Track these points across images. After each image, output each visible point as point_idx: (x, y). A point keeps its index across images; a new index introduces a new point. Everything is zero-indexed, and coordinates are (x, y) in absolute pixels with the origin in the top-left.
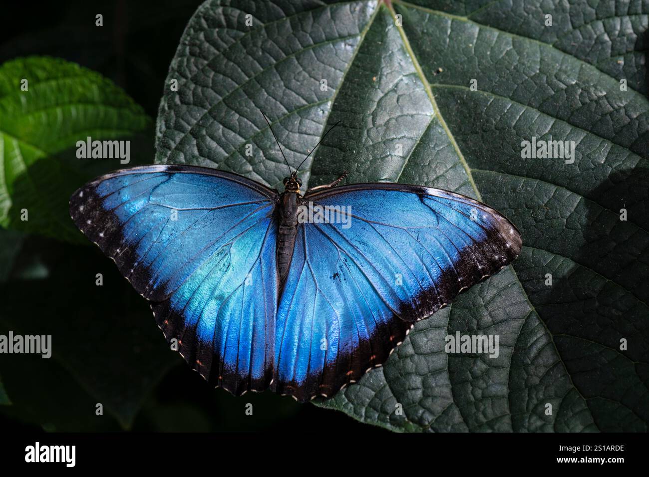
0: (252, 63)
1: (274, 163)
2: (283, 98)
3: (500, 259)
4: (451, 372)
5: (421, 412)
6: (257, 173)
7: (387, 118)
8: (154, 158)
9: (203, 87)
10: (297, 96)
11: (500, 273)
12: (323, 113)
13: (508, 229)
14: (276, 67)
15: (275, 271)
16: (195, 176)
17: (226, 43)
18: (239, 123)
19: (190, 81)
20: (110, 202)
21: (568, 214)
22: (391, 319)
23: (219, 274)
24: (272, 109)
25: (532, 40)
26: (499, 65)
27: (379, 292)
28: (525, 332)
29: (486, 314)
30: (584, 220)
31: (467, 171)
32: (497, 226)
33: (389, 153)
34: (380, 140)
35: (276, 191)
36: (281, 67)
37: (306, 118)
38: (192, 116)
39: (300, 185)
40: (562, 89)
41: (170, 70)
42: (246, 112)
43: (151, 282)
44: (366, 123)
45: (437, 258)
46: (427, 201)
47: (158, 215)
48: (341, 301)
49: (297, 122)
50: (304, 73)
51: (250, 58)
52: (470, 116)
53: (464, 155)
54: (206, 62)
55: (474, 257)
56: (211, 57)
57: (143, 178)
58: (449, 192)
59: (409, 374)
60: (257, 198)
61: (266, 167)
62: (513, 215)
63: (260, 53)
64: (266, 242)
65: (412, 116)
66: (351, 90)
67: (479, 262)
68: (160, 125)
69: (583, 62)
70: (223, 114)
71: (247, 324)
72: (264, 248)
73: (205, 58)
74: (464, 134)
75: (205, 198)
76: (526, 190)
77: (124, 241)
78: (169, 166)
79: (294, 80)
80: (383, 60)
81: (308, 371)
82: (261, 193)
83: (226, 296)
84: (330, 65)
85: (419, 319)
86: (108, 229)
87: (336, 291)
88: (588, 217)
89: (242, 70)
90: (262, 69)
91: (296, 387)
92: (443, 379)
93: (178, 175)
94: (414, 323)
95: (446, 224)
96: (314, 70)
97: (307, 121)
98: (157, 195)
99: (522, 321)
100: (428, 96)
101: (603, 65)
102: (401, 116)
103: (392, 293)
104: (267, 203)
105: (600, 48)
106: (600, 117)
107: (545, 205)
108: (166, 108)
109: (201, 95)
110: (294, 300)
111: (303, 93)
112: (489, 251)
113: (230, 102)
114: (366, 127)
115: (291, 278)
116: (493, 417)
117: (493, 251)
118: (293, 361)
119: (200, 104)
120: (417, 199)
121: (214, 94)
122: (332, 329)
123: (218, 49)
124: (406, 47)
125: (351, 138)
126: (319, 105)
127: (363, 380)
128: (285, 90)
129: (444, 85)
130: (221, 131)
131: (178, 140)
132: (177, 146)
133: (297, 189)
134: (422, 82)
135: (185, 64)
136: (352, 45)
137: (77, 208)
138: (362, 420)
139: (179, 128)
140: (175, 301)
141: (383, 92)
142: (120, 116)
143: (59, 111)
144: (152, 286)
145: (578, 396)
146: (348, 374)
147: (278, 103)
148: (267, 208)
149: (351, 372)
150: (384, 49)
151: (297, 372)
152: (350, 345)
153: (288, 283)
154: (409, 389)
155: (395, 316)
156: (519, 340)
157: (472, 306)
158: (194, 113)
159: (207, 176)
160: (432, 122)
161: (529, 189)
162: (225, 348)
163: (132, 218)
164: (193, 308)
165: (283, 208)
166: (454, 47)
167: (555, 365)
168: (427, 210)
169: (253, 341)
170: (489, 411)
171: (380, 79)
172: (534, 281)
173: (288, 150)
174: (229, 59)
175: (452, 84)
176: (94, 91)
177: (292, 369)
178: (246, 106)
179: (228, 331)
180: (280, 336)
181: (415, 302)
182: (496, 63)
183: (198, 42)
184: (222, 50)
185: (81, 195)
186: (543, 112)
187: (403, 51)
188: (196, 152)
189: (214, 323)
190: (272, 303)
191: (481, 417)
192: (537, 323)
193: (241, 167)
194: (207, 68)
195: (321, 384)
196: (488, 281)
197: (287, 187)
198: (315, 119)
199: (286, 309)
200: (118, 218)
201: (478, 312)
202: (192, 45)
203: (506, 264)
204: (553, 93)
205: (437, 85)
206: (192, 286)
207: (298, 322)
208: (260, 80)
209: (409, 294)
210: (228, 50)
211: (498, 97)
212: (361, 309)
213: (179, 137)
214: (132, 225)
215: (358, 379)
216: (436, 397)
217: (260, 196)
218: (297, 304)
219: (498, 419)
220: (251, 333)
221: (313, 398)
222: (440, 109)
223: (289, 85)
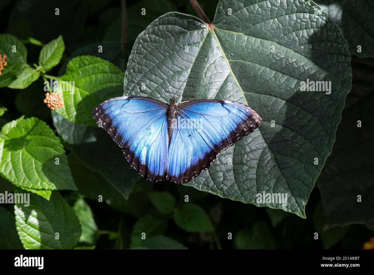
0: (160, 56)
1: (168, 94)
2: (171, 68)
3: (253, 127)
4: (234, 170)
5: (222, 185)
6: (162, 98)
7: (211, 74)
8: (123, 94)
9: (141, 65)
10: (177, 67)
11: (254, 132)
12: (187, 73)
13: (256, 115)
14: (169, 56)
15: (167, 135)
16: (138, 100)
17: (150, 48)
18: (155, 79)
19: (136, 64)
20: (107, 111)
21: (280, 108)
22: (211, 151)
23: (147, 137)
24: (167, 73)
25: (268, 41)
26: (254, 51)
27: (206, 141)
28: (263, 154)
29: (248, 147)
30: (285, 110)
31: (242, 94)
32: (252, 114)
33: (211, 88)
34: (208, 83)
35: (167, 104)
36: (171, 57)
37: (181, 76)
38: (137, 77)
39: (176, 102)
40: (278, 60)
41: (129, 60)
42: (158, 74)
43: (122, 141)
44: (202, 76)
45: (228, 127)
46: (225, 106)
47: (125, 115)
48: (192, 145)
49: (177, 78)
50: (180, 58)
51: (159, 53)
52: (243, 72)
53: (241, 87)
54: (142, 56)
55: (243, 126)
56: (145, 54)
57: (119, 101)
58: (233, 102)
59: (218, 171)
60: (160, 107)
61: (165, 95)
62: (259, 109)
63: (163, 51)
64: (164, 124)
65: (221, 73)
66: (197, 64)
67: (245, 128)
68: (125, 81)
69: (288, 49)
70: (149, 76)
71: (157, 155)
72: (163, 126)
73: (142, 54)
74: (241, 79)
75: (141, 108)
76: (264, 99)
77: (112, 126)
78: (128, 96)
79: (175, 61)
80: (210, 52)
81: (180, 172)
82: (162, 106)
83: (150, 145)
84: (189, 55)
85: (221, 151)
86: (107, 121)
87: (190, 141)
88: (287, 109)
89: (156, 58)
90: (163, 58)
91: (176, 178)
92: (231, 173)
93: (131, 100)
94: (219, 152)
95: (232, 114)
96: (183, 57)
97: (181, 77)
98: (124, 108)
99: (262, 150)
100: (227, 64)
101: (296, 49)
102: (216, 73)
103: (211, 141)
104: (164, 109)
105: (294, 42)
106: (293, 70)
107: (271, 105)
108: (128, 74)
109: (140, 68)
110: (174, 145)
111: (179, 66)
112: (249, 123)
113: (152, 71)
114: (202, 78)
115: (173, 137)
116: (250, 187)
117: (250, 124)
118: (174, 169)
119: (140, 72)
120: (221, 105)
121: (146, 68)
122: (188, 156)
123: (147, 51)
124: (219, 46)
125: (197, 82)
126: (185, 70)
127: (201, 174)
128: (172, 66)
129: (233, 60)
130: (148, 82)
131: (132, 86)
132: (132, 89)
133: (175, 103)
134: (225, 60)
135: (135, 57)
136: (198, 47)
137: (95, 114)
138: (200, 190)
139: (133, 82)
140: (131, 148)
141: (209, 64)
142: (117, 77)
143: (94, 76)
144: (123, 142)
145: (282, 178)
146: (195, 172)
147: (170, 70)
148: (164, 111)
149: (196, 172)
150: (210, 47)
151: (176, 172)
152: (195, 161)
153: (172, 139)
154: (218, 177)
155: (212, 150)
156: (261, 157)
157: (242, 145)
158: (138, 76)
159: (142, 100)
160: (229, 75)
161: (265, 99)
162: (150, 164)
163: (115, 117)
164: (138, 150)
165: (169, 111)
166: (237, 45)
167: (274, 166)
168: (225, 109)
169: (160, 161)
170: (248, 185)
171: (208, 59)
172: (267, 134)
173: (174, 88)
174: (151, 54)
175: (236, 60)
176: (107, 68)
177: (174, 171)
178: (157, 72)
179: (151, 158)
180: (170, 159)
181: (220, 144)
182: (253, 50)
183: (139, 48)
184: (148, 51)
185: (97, 109)
186: (271, 69)
187: (218, 48)
188: (139, 91)
189: (146, 155)
190: (166, 147)
191: (245, 186)
192: (268, 150)
193: (156, 95)
194: (143, 58)
195: (185, 177)
196: (249, 135)
197: (171, 103)
198: (184, 76)
199: (172, 149)
200: (110, 117)
201: (245, 147)
202: (137, 50)
203: (256, 128)
204: (275, 61)
205: (231, 60)
206: (137, 142)
207: (176, 154)
208: (163, 62)
209: (218, 141)
210: (150, 51)
211: (254, 64)
212: (200, 148)
213: (133, 85)
214: (115, 119)
215: (198, 174)
216: (228, 180)
217: (161, 106)
218: (176, 147)
219: (251, 187)
220: (159, 159)
221: (182, 182)
222: (232, 69)
223: (174, 63)
